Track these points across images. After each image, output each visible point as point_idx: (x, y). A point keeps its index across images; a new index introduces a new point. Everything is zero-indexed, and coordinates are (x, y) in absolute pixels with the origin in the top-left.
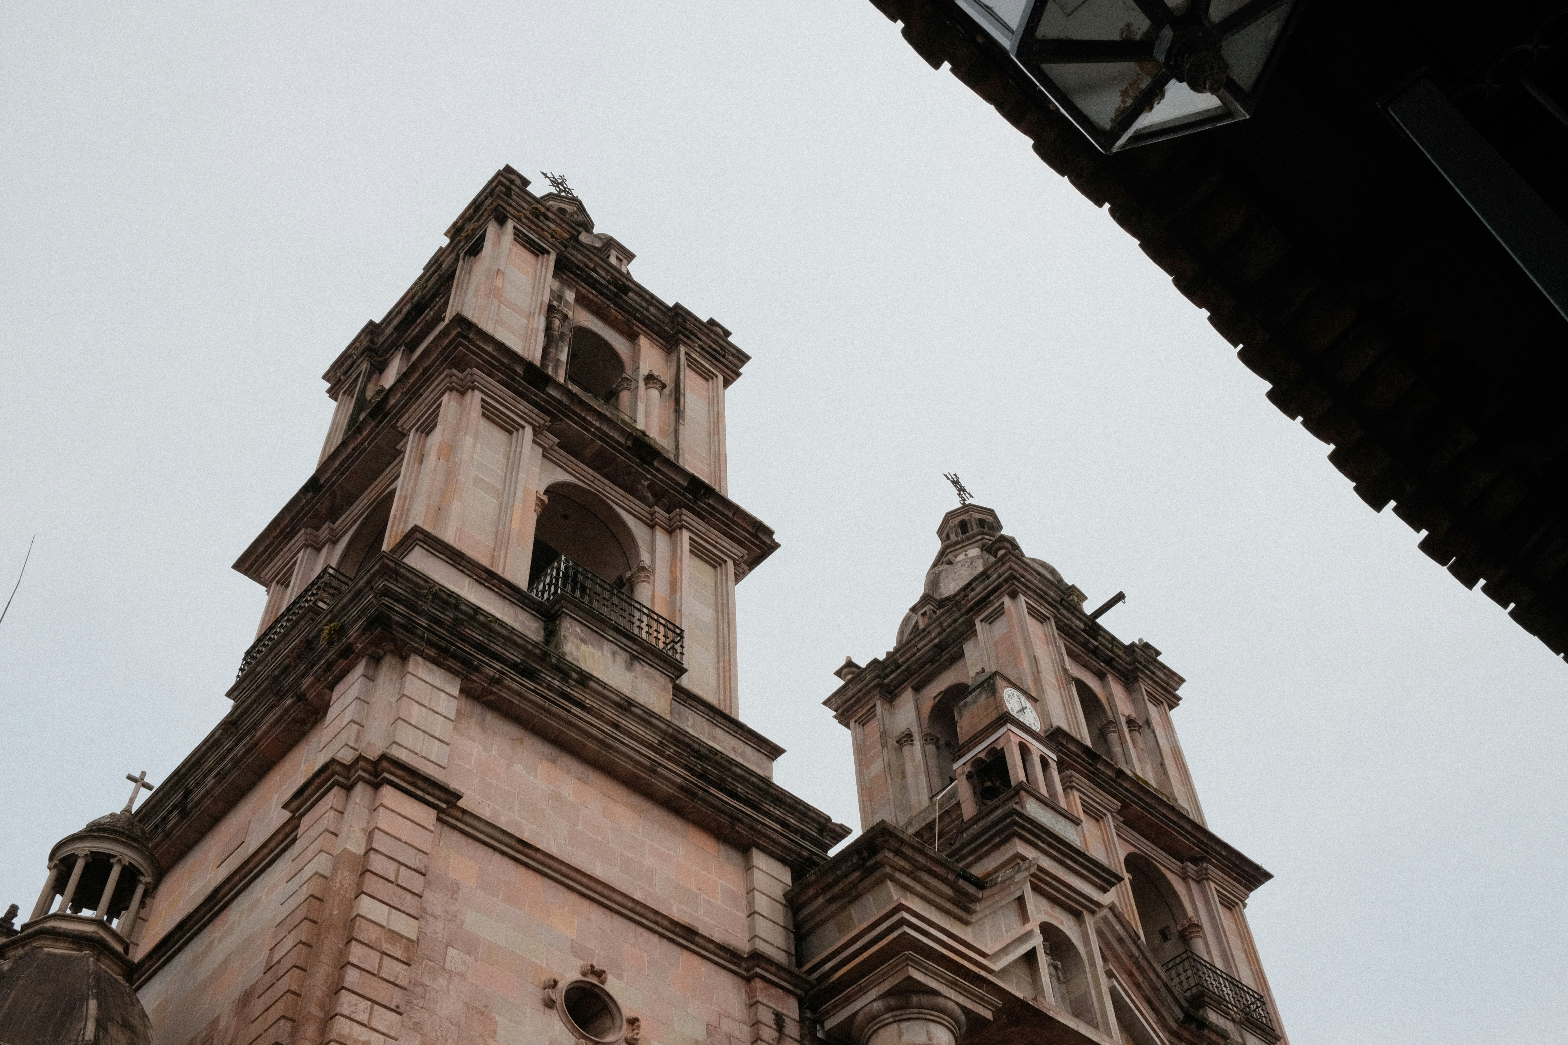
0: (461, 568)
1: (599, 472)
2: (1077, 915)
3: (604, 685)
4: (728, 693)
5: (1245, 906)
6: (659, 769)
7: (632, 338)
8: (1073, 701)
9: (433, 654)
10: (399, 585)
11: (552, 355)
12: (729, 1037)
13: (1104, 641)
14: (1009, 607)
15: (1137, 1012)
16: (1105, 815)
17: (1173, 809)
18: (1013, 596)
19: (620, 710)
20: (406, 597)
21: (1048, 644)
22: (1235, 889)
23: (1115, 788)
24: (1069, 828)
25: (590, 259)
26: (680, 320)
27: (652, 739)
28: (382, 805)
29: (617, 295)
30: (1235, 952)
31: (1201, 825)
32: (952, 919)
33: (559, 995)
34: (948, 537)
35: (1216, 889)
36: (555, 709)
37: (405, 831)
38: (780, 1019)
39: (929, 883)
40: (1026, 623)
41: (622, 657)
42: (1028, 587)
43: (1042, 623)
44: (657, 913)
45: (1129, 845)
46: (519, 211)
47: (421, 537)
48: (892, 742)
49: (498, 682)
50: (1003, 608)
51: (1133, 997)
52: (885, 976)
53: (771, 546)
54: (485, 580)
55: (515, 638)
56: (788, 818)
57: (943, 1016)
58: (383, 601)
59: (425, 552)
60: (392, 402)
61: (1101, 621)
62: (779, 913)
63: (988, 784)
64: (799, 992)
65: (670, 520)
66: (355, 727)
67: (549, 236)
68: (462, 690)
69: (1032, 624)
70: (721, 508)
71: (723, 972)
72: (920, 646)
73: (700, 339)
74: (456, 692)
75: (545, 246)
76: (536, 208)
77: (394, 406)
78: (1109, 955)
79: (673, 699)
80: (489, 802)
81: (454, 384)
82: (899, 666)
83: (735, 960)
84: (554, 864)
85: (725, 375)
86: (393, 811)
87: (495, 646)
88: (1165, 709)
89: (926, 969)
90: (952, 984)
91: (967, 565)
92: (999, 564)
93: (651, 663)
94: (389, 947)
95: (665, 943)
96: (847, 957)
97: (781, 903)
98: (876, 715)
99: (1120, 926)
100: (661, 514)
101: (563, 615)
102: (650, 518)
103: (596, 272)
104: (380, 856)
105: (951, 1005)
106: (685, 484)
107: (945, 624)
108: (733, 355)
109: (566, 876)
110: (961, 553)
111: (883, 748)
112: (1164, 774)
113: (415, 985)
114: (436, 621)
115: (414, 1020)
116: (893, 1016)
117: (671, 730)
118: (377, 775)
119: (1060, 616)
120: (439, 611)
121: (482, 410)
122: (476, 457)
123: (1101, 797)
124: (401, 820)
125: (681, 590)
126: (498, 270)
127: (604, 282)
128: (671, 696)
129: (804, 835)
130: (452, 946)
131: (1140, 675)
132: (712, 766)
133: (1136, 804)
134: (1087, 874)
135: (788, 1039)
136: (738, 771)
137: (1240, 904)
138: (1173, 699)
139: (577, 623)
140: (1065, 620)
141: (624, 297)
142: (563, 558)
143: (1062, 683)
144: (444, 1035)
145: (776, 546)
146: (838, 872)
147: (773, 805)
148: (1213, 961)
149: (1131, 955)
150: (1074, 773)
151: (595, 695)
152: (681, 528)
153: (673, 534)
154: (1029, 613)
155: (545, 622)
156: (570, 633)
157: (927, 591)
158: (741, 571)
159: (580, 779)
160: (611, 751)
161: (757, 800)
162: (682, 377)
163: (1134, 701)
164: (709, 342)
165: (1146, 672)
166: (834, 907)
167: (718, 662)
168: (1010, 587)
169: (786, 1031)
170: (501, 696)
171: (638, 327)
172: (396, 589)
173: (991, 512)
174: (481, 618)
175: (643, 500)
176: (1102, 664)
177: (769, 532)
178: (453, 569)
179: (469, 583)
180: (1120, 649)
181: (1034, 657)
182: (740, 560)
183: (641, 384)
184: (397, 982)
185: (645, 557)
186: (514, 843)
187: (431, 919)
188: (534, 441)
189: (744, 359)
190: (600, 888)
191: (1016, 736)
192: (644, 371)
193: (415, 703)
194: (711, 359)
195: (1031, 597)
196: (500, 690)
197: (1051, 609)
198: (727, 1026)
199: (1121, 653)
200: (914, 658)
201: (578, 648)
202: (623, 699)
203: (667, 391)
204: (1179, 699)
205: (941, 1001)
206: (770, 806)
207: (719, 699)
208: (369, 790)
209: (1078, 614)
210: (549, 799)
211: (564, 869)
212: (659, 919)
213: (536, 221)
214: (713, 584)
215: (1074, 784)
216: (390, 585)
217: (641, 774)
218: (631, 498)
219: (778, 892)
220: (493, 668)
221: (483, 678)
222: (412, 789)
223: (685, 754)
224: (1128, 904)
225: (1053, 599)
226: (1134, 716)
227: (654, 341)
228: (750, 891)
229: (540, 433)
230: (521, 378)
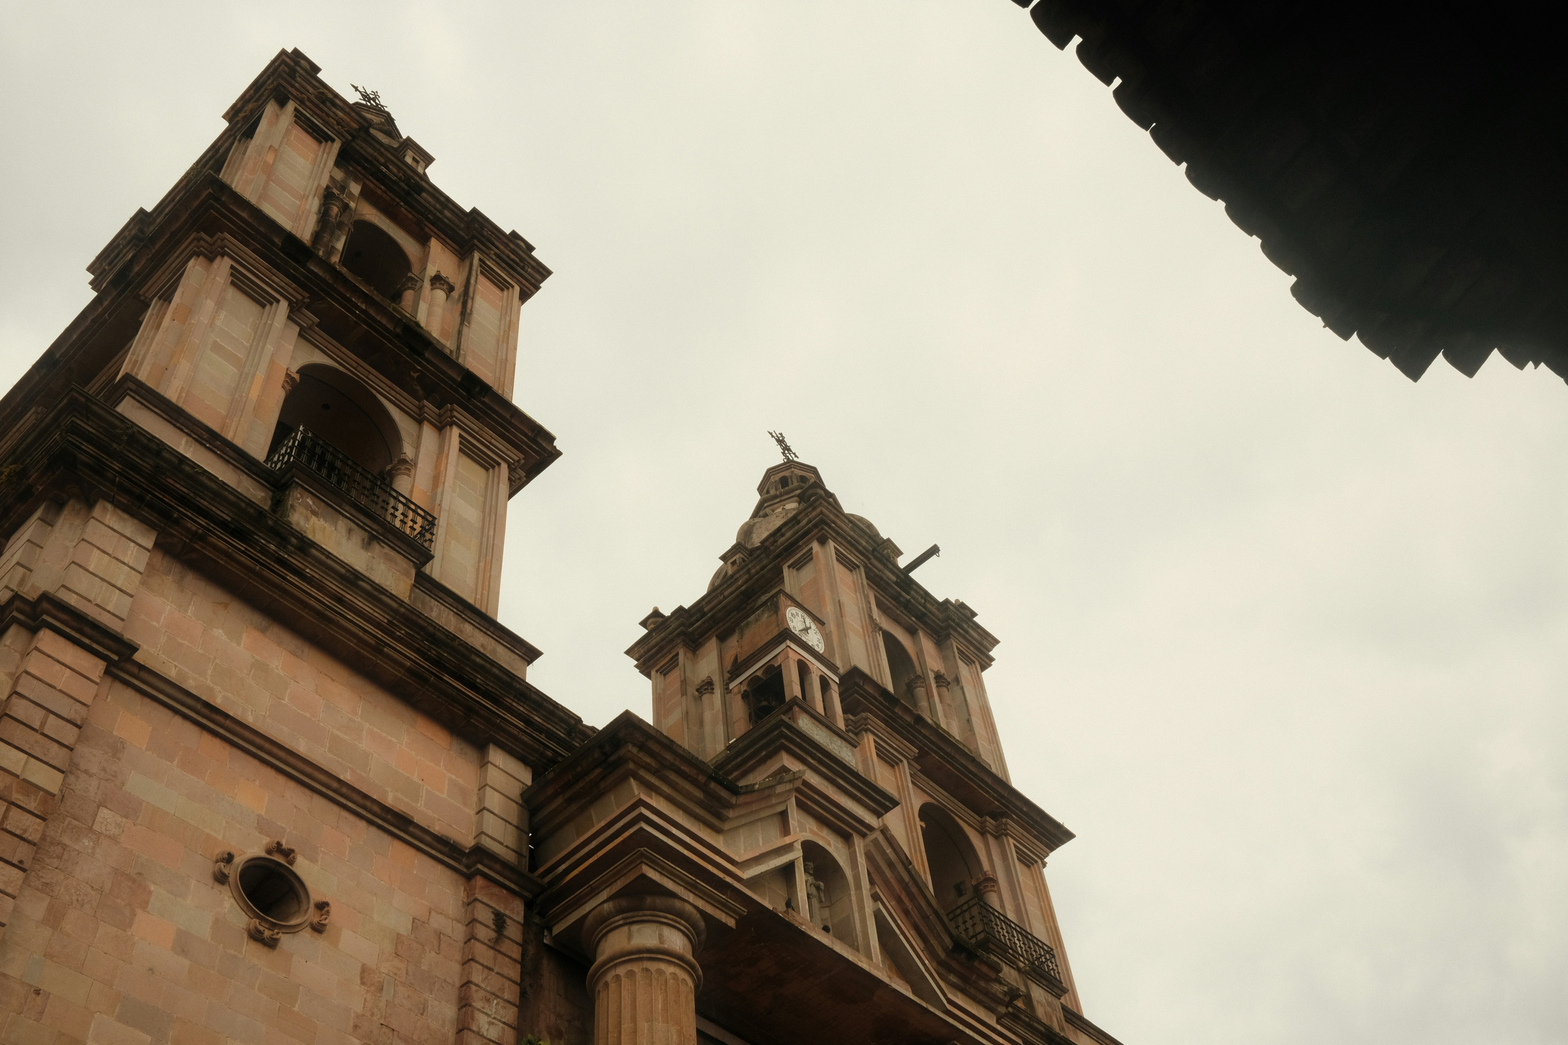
0: (178, 425)
1: (364, 359)
2: (846, 838)
3: (328, 555)
4: (485, 592)
5: (1044, 865)
6: (385, 649)
7: (423, 240)
8: (877, 648)
9: (125, 502)
10: (90, 423)
11: (325, 240)
12: (439, 934)
13: (917, 596)
14: (817, 552)
15: (901, 937)
16: (901, 761)
17: (973, 760)
18: (823, 541)
19: (344, 582)
20: (96, 436)
21: (856, 591)
22: (1034, 846)
23: (913, 735)
24: (845, 749)
25: (382, 154)
26: (476, 226)
27: (381, 618)
28: (37, 649)
29: (408, 194)
30: (1030, 908)
31: (1004, 779)
32: (701, 825)
33: (233, 871)
34: (768, 492)
35: (1014, 844)
36: (267, 573)
37: (63, 679)
38: (499, 919)
39: (677, 783)
40: (833, 567)
41: (359, 536)
42: (838, 533)
43: (851, 571)
44: (366, 797)
45: (925, 795)
46: (302, 93)
47: (133, 387)
48: (692, 690)
49: (202, 538)
50: (812, 553)
51: (899, 922)
52: (617, 875)
53: (551, 452)
54: (205, 440)
55: (226, 493)
56: (532, 716)
57: (679, 920)
58: (68, 438)
59: (137, 404)
60: (136, 269)
61: (914, 575)
62: (513, 812)
63: (765, 703)
64: (527, 894)
65: (440, 415)
66: (21, 570)
67: (335, 122)
68: (156, 545)
69: (840, 571)
70: (497, 408)
71: (440, 867)
72: (726, 593)
73: (497, 248)
74: (149, 543)
75: (329, 133)
76: (323, 93)
77: (138, 274)
78: (875, 877)
79: (414, 586)
80: (176, 663)
81: (202, 249)
82: (705, 614)
83: (455, 855)
84: (247, 734)
85: (522, 286)
86: (49, 656)
87: (202, 501)
88: (976, 668)
89: (663, 868)
90: (692, 887)
91: (781, 516)
92: (810, 509)
93: (392, 545)
94: (21, 797)
95: (373, 830)
96: (581, 857)
97: (517, 803)
98: (678, 664)
99: (891, 850)
100: (430, 407)
101: (294, 485)
102: (418, 413)
103: (387, 168)
104: (24, 702)
105: (688, 908)
106: (459, 379)
107: (753, 571)
108: (533, 268)
109: (261, 748)
110: (778, 508)
111: (682, 696)
112: (970, 730)
113: (52, 844)
114: (134, 467)
115: (44, 880)
116: (623, 919)
117: (403, 610)
118: (35, 618)
119: (871, 566)
120: (137, 457)
121: (231, 278)
122: (218, 323)
123: (898, 743)
124: (58, 667)
125: (444, 485)
126: (271, 146)
127: (394, 178)
128: (413, 582)
129: (550, 735)
130: (106, 807)
131: (952, 632)
132: (448, 653)
133: (935, 753)
134: (859, 795)
135: (507, 941)
136: (478, 660)
137: (1040, 862)
138: (986, 659)
139: (309, 495)
140: (876, 571)
141: (416, 196)
142: (301, 428)
143: (868, 630)
144: (80, 899)
145: (557, 454)
146: (579, 769)
147: (516, 700)
148: (1006, 914)
149: (900, 880)
150: (870, 715)
151: (317, 564)
152: (451, 424)
153: (443, 431)
154: (837, 560)
155: (273, 492)
156: (300, 504)
157: (739, 540)
158: (517, 476)
159: (294, 654)
160: (331, 626)
161: (498, 693)
162: (472, 281)
163: (945, 659)
164: (507, 252)
165: (959, 629)
166: (574, 807)
167: (479, 562)
168: (819, 531)
169: (506, 933)
170: (205, 554)
171: (429, 228)
172: (86, 427)
173: (814, 470)
174: (187, 468)
175: (413, 394)
176: (914, 619)
177: (551, 438)
178: (168, 424)
179: (187, 442)
180: (933, 605)
181: (839, 601)
182: (516, 464)
183: (427, 284)
184: (25, 836)
185: (408, 451)
186: (199, 706)
187: (83, 776)
188: (289, 318)
189: (545, 273)
190: (300, 765)
191: (795, 653)
192: (431, 271)
193: (95, 549)
194: (507, 268)
195: (840, 544)
196: (202, 547)
197: (862, 558)
198: (437, 922)
199: (933, 609)
200: (720, 606)
201: (307, 519)
202: (349, 571)
203: (455, 294)
204: (992, 659)
205: (678, 904)
206: (513, 701)
207: (475, 599)
208: (24, 634)
209: (890, 566)
210: (251, 668)
211: (258, 740)
212: (369, 804)
213: (322, 106)
214: (483, 486)
215: (869, 727)
216: (78, 422)
217: (365, 653)
218: (398, 389)
219: (515, 791)
220: (196, 523)
221: (184, 532)
222: (77, 636)
223: (418, 637)
224: (918, 850)
225: (864, 548)
226: (943, 671)
227: (447, 245)
228: (482, 787)
229: (298, 310)
230: (279, 250)
